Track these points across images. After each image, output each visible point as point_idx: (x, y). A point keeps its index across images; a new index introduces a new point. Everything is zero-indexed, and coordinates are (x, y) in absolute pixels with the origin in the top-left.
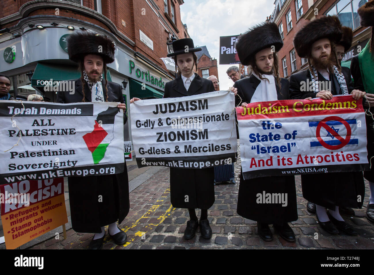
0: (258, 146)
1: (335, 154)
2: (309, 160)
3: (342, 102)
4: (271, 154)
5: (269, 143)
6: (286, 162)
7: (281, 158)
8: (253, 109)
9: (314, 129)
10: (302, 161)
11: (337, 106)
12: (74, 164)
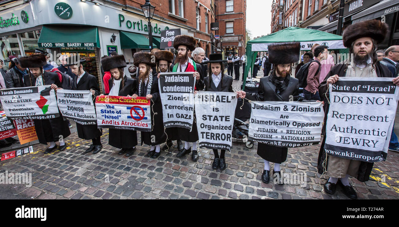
0: (105, 115)
1: (138, 122)
2: (127, 124)
3: (142, 99)
4: (111, 119)
5: (110, 114)
6: (117, 123)
7: (114, 121)
8: (103, 98)
9: (129, 110)
10: (124, 124)
11: (139, 101)
12: (35, 114)
